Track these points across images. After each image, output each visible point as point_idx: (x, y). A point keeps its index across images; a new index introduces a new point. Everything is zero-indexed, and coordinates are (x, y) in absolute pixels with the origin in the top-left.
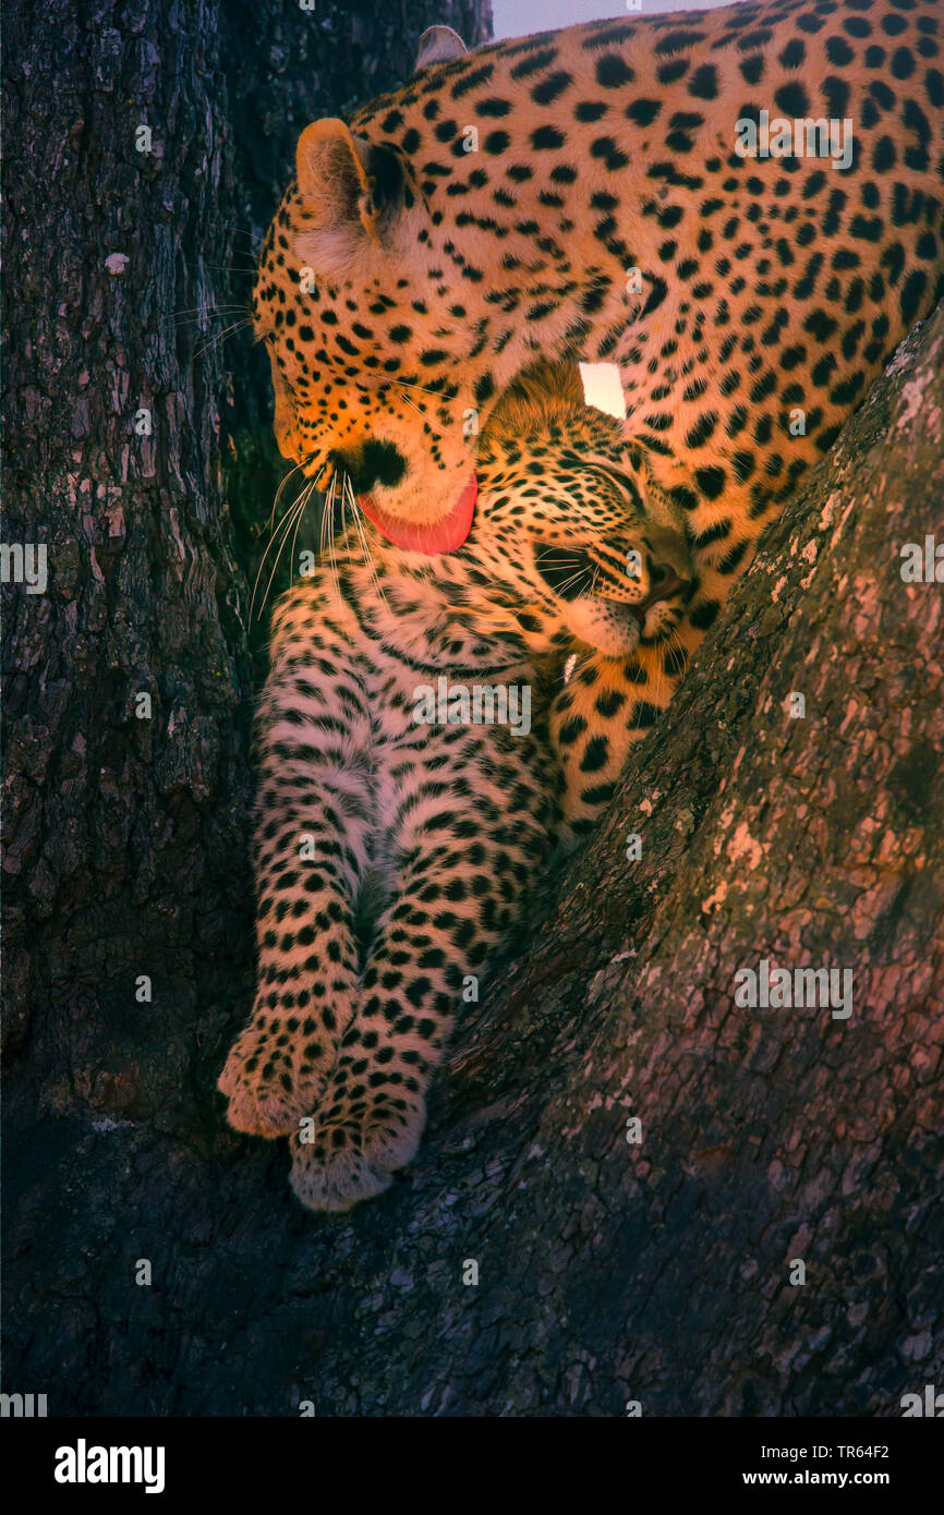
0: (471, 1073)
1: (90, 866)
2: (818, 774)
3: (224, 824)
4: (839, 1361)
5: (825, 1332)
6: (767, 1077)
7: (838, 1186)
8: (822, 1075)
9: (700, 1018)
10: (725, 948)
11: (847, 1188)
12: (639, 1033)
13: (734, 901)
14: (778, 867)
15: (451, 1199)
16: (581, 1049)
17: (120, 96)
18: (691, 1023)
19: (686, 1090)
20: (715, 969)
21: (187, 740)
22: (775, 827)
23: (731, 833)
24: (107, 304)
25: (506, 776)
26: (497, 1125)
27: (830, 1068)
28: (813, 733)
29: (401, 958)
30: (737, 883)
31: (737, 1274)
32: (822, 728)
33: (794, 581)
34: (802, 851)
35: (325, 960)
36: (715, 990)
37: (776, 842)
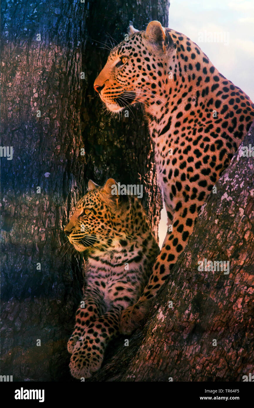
0: (111, 370)
2: (177, 299)
3: (64, 310)
6: (163, 371)
8: (175, 371)
9: (150, 357)
10: (156, 341)
12: (138, 361)
13: (158, 329)
14: (167, 322)
17: (49, 134)
18: (147, 358)
19: (146, 374)
20: (153, 346)
21: (57, 289)
22: (168, 312)
24: (45, 185)
27: (177, 369)
28: (176, 290)
30: (159, 325)
32: (178, 288)
34: (173, 318)
36: (153, 351)
37: (167, 315)
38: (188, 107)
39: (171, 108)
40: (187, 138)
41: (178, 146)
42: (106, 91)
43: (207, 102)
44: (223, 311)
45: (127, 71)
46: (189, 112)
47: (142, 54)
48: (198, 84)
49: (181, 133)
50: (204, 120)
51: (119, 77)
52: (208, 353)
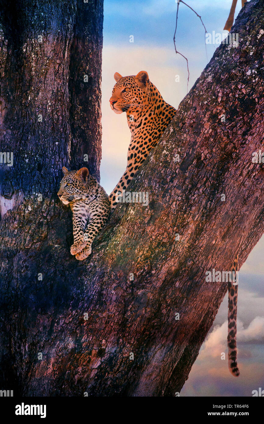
1: (54, 215)
4: (144, 274)
5: (142, 270)
7: (144, 252)
8: (142, 239)
9: (127, 232)
10: (130, 224)
11: (145, 253)
12: (120, 234)
13: (131, 218)
14: (136, 215)
15: (98, 254)
16: (113, 236)
18: (125, 233)
19: (125, 241)
20: (129, 227)
23: (130, 211)
24: (56, 148)
25: (103, 209)
26: (103, 245)
29: (90, 230)
30: (131, 216)
31: (132, 263)
33: (138, 181)
34: (139, 213)
35: (80, 235)
36: (129, 229)
37: (136, 211)
38: (150, 115)
39: (143, 114)
40: (148, 132)
41: (142, 135)
42: (118, 104)
43: (159, 113)
44: (166, 209)
45: (129, 95)
46: (150, 118)
47: (136, 87)
48: (156, 103)
49: (145, 128)
50: (157, 122)
51: (125, 98)
52: (158, 230)
